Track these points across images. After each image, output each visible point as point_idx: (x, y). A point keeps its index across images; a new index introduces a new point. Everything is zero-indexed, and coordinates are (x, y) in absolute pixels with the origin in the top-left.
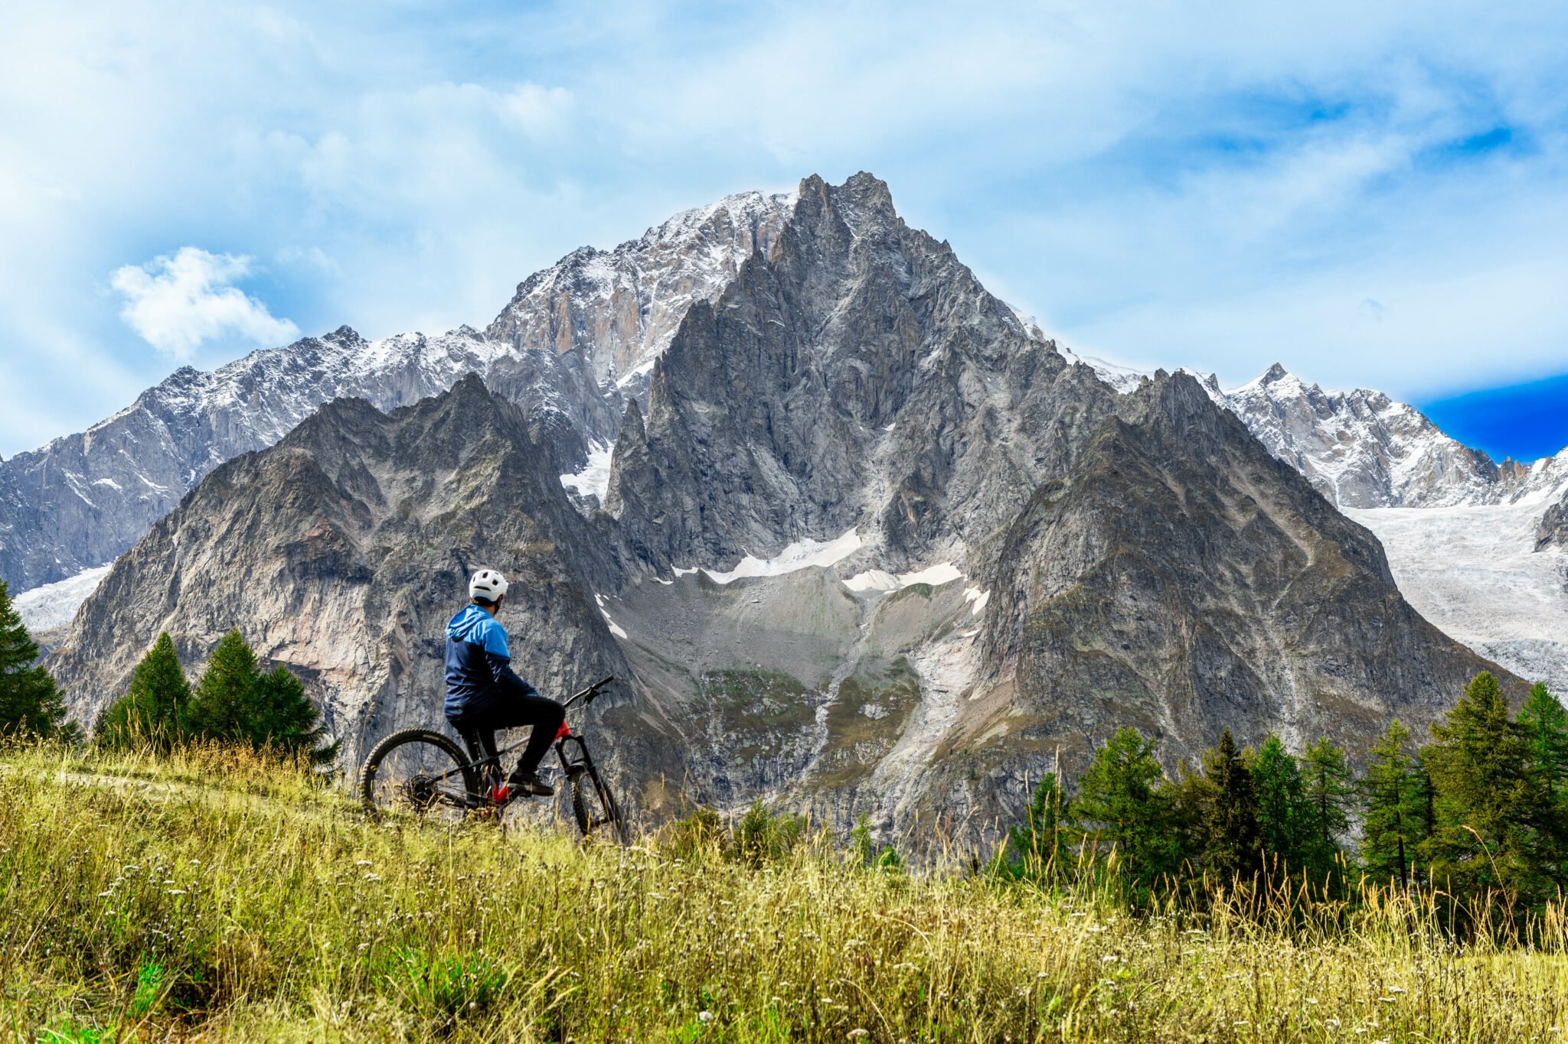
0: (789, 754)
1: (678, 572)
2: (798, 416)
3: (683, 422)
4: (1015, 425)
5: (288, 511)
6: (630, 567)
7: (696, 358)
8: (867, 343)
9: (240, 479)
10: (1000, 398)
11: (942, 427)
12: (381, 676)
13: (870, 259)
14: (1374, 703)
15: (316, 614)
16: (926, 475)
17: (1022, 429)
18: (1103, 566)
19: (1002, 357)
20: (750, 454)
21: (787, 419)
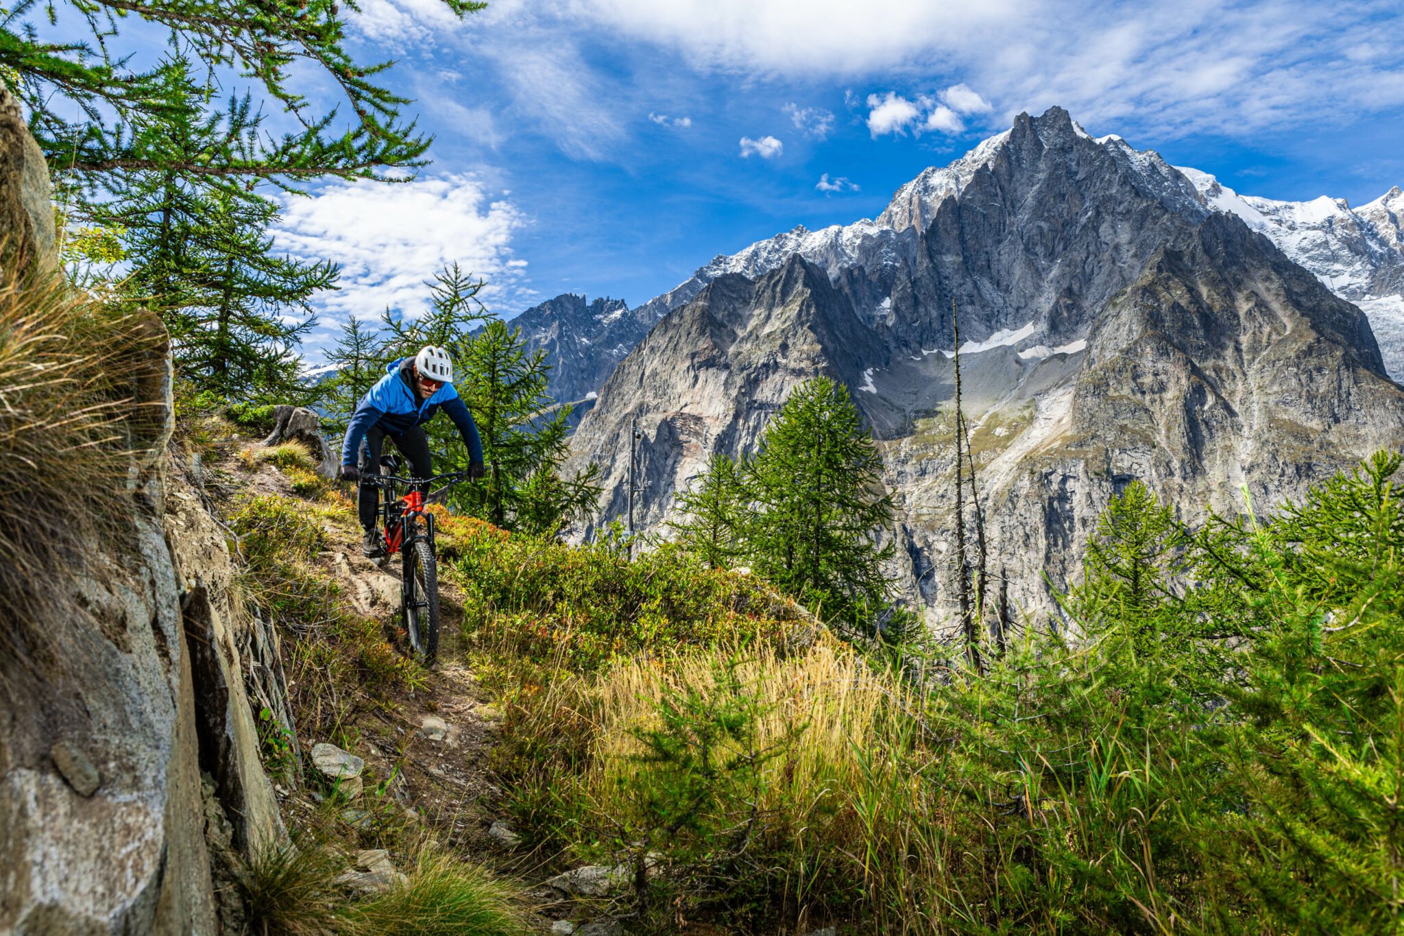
0: (943, 458)
1: (925, 353)
2: (1005, 259)
3: (935, 268)
4: (1131, 253)
5: (693, 334)
6: (895, 351)
7: (946, 230)
8: (1049, 211)
9: (675, 320)
10: (1124, 237)
11: (1087, 258)
12: (729, 419)
13: (1053, 160)
14: (1315, 424)
15: (703, 388)
16: (1076, 287)
17: (1135, 255)
18: (1136, 342)
19: (1128, 211)
20: (975, 283)
21: (999, 260)
